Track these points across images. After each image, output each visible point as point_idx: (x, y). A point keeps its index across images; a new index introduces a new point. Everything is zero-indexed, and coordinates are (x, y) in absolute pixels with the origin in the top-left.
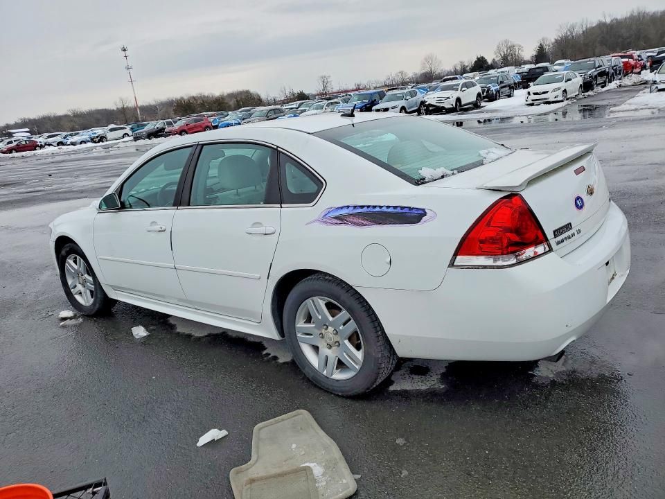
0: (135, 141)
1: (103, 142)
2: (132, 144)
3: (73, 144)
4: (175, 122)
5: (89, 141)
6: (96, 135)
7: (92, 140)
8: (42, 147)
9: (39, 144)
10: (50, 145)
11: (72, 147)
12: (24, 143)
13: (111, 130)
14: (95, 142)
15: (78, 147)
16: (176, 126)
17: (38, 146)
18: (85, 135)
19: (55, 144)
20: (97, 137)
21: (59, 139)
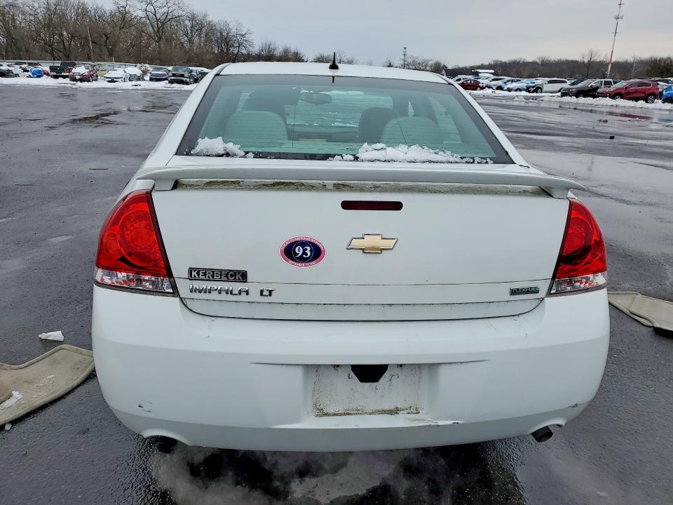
0: (562, 96)
1: (537, 92)
2: (557, 100)
3: (509, 90)
4: (615, 83)
5: (524, 90)
6: (533, 85)
7: (528, 90)
8: (482, 88)
9: (481, 85)
10: (490, 87)
11: (507, 93)
12: (469, 82)
13: (549, 82)
14: (529, 92)
15: (513, 93)
16: (613, 88)
17: (479, 86)
18: (524, 83)
19: (494, 88)
20: (533, 87)
21: (500, 83)
